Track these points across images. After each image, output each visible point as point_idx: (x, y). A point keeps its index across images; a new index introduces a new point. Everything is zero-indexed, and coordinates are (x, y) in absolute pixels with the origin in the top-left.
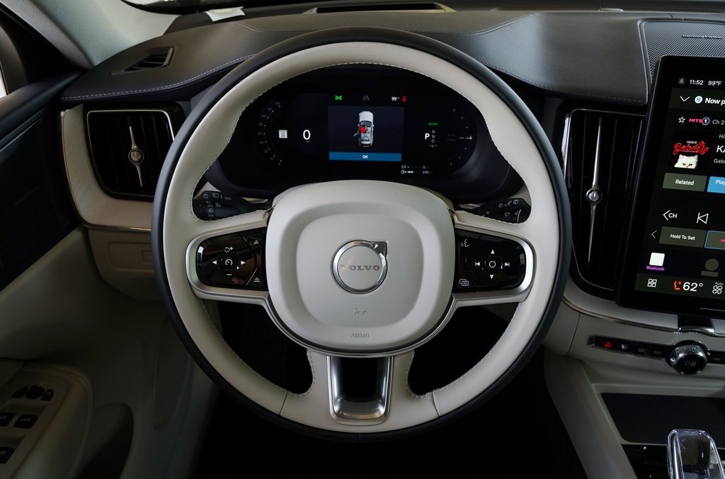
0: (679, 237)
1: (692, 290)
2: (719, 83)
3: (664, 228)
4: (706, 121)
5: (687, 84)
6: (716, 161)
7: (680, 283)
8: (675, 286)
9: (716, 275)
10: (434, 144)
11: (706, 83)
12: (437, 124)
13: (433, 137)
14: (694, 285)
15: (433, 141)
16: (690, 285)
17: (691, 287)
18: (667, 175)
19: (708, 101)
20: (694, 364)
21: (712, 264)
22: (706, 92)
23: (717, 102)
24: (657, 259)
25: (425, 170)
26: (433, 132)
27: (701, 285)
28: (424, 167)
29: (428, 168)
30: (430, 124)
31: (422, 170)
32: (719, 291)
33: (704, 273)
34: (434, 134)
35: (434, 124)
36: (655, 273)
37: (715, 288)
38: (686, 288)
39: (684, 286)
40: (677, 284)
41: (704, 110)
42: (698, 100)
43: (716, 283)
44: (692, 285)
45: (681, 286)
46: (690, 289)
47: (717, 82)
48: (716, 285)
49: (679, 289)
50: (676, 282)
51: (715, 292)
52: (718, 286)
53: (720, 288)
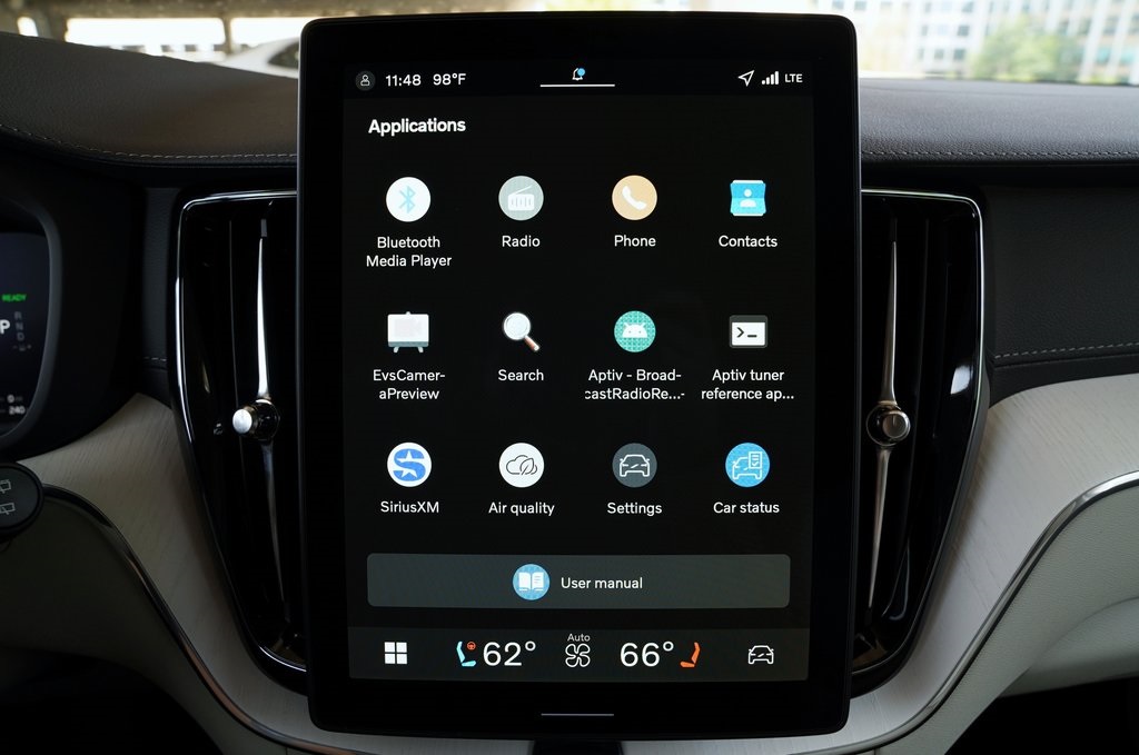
1: (507, 663)
2: (461, 77)
5: (380, 85)
7: (471, 647)
8: (462, 657)
10: (25, 343)
11: (427, 80)
12: (23, 297)
13: (20, 326)
14: (513, 649)
15: (20, 337)
16: (501, 650)
17: (505, 657)
25: (15, 404)
26: (18, 315)
27: (531, 646)
28: (11, 399)
29: (20, 399)
30: (6, 298)
31: (7, 405)
32: (584, 660)
34: (19, 321)
35: (17, 298)
37: (571, 650)
38: (493, 658)
39: (486, 655)
40: (464, 649)
43: (571, 637)
44: (507, 650)
45: (476, 655)
46: (503, 660)
47: (455, 76)
48: (571, 642)
49: (472, 664)
50: (460, 644)
51: (572, 662)
52: (577, 645)
53: (584, 649)
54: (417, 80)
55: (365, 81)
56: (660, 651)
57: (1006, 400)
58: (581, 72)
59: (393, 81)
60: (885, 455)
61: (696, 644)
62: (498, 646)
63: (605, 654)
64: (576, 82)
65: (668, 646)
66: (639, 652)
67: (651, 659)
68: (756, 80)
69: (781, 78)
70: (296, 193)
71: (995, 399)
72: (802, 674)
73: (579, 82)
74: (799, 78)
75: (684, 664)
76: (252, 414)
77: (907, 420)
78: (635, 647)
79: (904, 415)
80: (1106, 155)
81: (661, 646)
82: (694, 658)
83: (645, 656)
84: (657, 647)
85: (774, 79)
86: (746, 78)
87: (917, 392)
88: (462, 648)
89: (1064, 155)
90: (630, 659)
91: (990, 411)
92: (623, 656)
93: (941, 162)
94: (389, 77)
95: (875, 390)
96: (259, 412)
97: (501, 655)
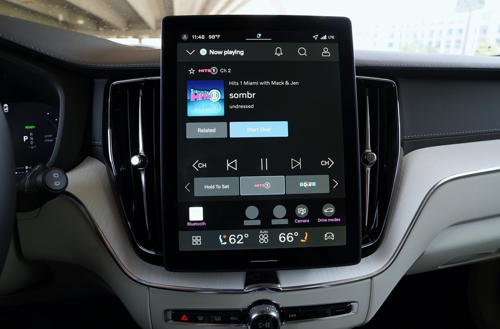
0: (212, 187)
1: (238, 242)
2: (218, 36)
3: (196, 180)
4: (214, 70)
5: (190, 39)
6: (232, 107)
7: (225, 237)
8: (221, 241)
9: (258, 222)
10: (33, 145)
11: (207, 37)
12: (34, 127)
13: (32, 138)
14: (240, 237)
15: (32, 143)
16: (236, 238)
17: (237, 240)
18: (189, 125)
19: (212, 52)
20: (268, 325)
21: (252, 212)
22: (208, 44)
23: (220, 53)
24: (196, 214)
26: (31, 134)
27: (247, 236)
30: (27, 127)
31: (25, 170)
32: (266, 240)
33: (246, 223)
34: (31, 136)
35: (31, 127)
36: (197, 228)
37: (261, 237)
38: (233, 241)
39: (230, 240)
40: (222, 238)
41: (209, 61)
42: (203, 52)
43: (261, 232)
44: (238, 238)
45: (226, 240)
46: (236, 241)
47: (216, 36)
48: (261, 233)
49: (225, 243)
50: (221, 236)
51: (262, 241)
52: (263, 234)
53: (266, 236)
54: (203, 37)
55: (185, 37)
56: (293, 236)
57: (410, 153)
58: (260, 35)
59: (195, 37)
60: (369, 169)
61: (306, 233)
62: (235, 236)
63: (273, 238)
64: (258, 38)
65: (296, 234)
66: (286, 237)
67: (290, 239)
68: (319, 38)
69: (327, 37)
70: (160, 77)
71: (405, 154)
72: (342, 243)
73: (259, 38)
74: (333, 37)
75: (302, 241)
76: (139, 158)
77: (376, 156)
78: (284, 235)
79: (374, 154)
80: (436, 66)
81: (294, 234)
82: (306, 238)
83: (288, 238)
84: (292, 234)
85: (325, 38)
86: (315, 37)
87: (378, 148)
88: (221, 238)
89: (423, 66)
90: (282, 239)
91: (404, 157)
92: (280, 238)
93: (382, 67)
94: (193, 36)
95: (363, 146)
96: (141, 157)
97: (236, 240)
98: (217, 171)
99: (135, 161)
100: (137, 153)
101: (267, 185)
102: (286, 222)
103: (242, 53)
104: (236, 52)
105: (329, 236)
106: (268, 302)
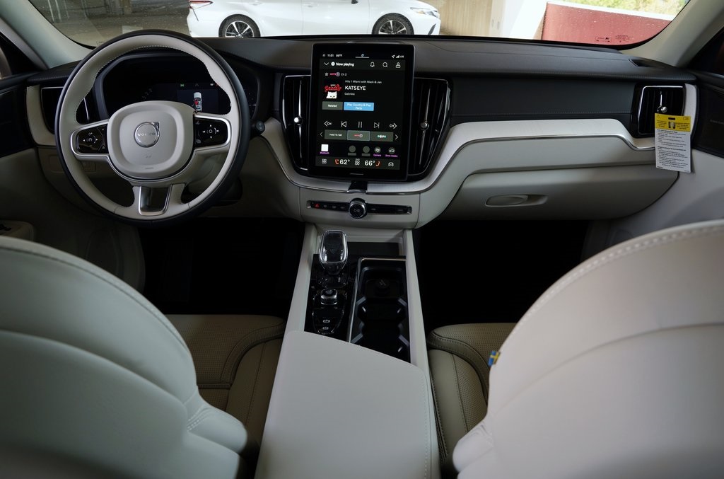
0: (333, 135)
1: (344, 164)
2: (341, 55)
3: (326, 131)
4: (338, 74)
5: (326, 56)
6: (346, 94)
9: (355, 154)
11: (335, 55)
14: (346, 161)
18: (324, 103)
19: (337, 64)
20: (358, 211)
21: (352, 149)
22: (336, 60)
23: (342, 64)
24: (325, 148)
27: (349, 161)
32: (358, 164)
33: (349, 154)
36: (324, 156)
37: (356, 162)
39: (341, 162)
40: (337, 161)
41: (336, 69)
42: (333, 64)
45: (339, 162)
48: (356, 160)
49: (338, 164)
51: (356, 164)
53: (358, 162)
54: (332, 55)
55: (324, 55)
59: (329, 55)
60: (424, 132)
61: (379, 162)
62: (343, 160)
63: (362, 162)
64: (362, 57)
65: (374, 162)
67: (371, 164)
69: (400, 57)
70: (311, 75)
72: (399, 169)
74: (403, 57)
75: (377, 165)
78: (368, 161)
81: (372, 162)
82: (379, 164)
83: (369, 163)
85: (398, 57)
86: (393, 56)
90: (367, 164)
96: (299, 119)
97: (343, 162)
98: (336, 127)
99: (296, 120)
100: (297, 116)
101: (361, 136)
102: (369, 155)
103: (353, 65)
104: (350, 64)
105: (391, 164)
106: (363, 201)
